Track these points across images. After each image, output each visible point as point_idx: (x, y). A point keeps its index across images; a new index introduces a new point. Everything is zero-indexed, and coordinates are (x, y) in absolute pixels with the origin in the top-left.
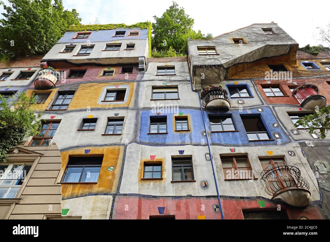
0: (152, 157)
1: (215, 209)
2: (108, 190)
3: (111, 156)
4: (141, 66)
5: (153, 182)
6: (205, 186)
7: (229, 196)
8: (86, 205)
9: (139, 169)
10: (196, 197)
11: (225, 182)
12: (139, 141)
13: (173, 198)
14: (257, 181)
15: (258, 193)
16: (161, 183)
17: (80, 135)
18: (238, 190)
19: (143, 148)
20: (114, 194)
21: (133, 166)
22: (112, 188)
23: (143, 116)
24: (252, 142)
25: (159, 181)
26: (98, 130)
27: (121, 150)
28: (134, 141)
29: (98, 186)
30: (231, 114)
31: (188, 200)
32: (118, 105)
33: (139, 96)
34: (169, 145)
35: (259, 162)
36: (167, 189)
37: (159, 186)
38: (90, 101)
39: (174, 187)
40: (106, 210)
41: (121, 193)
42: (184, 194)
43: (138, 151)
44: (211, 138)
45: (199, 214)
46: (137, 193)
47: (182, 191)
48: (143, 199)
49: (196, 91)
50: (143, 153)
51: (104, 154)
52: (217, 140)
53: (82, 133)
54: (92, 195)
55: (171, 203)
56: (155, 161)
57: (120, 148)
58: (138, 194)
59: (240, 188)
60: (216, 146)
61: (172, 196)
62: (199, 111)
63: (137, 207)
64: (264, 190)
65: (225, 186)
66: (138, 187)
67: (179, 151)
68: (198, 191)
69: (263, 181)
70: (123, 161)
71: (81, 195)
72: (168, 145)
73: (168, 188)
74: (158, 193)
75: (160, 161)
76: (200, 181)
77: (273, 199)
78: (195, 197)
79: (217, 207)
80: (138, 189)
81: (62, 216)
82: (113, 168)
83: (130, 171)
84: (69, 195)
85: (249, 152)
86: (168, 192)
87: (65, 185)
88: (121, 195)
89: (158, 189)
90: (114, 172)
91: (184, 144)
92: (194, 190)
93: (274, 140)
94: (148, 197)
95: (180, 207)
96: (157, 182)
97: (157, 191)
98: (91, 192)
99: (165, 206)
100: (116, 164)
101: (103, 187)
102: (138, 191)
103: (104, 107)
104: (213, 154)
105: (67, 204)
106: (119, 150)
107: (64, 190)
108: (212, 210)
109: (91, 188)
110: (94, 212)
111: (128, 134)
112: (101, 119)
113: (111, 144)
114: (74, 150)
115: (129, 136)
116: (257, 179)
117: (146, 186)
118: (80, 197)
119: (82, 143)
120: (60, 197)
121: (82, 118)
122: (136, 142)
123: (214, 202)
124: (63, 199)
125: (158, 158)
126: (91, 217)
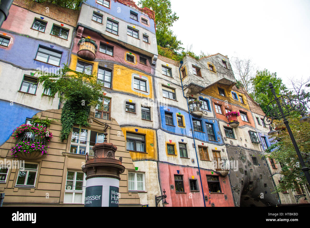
0: (170, 141)
1: (198, 173)
2: (154, 158)
3: (150, 136)
4: (154, 62)
5: (173, 156)
6: (193, 162)
7: (202, 168)
8: (146, 165)
9: (165, 148)
10: (190, 167)
11: (200, 161)
12: (162, 129)
13: (182, 166)
15: (211, 168)
17: (128, 116)
18: (205, 166)
19: (165, 134)
20: (157, 161)
21: (162, 145)
23: (161, 110)
24: (210, 141)
25: (175, 156)
26: (138, 114)
28: (160, 128)
29: (148, 156)
30: (202, 120)
31: (188, 168)
32: (145, 95)
33: (156, 91)
35: (212, 153)
36: (179, 161)
38: (126, 85)
39: (181, 161)
41: (160, 161)
42: (186, 165)
43: (163, 135)
45: (192, 175)
47: (185, 163)
48: (170, 165)
49: (186, 98)
50: (166, 138)
51: (146, 134)
52: (196, 136)
53: (129, 114)
54: (147, 160)
55: (182, 168)
56: (172, 144)
58: (168, 162)
59: (205, 164)
60: (197, 140)
62: (188, 114)
63: (168, 169)
64: (213, 167)
65: (200, 163)
66: (167, 158)
67: (181, 139)
68: (191, 164)
69: (213, 162)
70: (157, 141)
71: (142, 159)
72: (176, 135)
74: (176, 163)
75: (174, 144)
76: (191, 159)
77: (216, 172)
82: (153, 145)
83: (162, 148)
84: (135, 159)
85: (208, 147)
86: (179, 163)
87: (131, 152)
89: (175, 161)
90: (154, 148)
91: (183, 135)
92: (189, 163)
93: (218, 142)
94: (172, 164)
95: (185, 171)
99: (179, 170)
100: (154, 142)
101: (151, 156)
102: (167, 160)
103: (137, 94)
104: (196, 144)
105: (136, 164)
106: (154, 133)
107: (132, 156)
108: (196, 174)
109: (145, 156)
110: (150, 170)
111: (156, 122)
112: (138, 105)
113: (148, 128)
114: (128, 128)
115: (156, 123)
116: (211, 161)
117: (170, 158)
118: (141, 161)
119: (132, 123)
120: (131, 160)
121: (125, 101)
122: (161, 129)
123: (197, 170)
124: (133, 161)
125: (173, 142)
126: (150, 173)
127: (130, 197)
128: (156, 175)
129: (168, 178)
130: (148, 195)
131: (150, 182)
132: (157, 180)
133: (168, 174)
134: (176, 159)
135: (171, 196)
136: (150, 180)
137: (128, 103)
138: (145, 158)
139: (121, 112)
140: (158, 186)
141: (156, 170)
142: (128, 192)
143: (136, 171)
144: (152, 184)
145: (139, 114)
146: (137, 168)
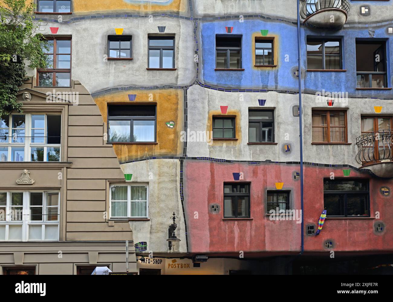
0: (224, 108)
1: (295, 176)
2: (173, 153)
3: (166, 105)
5: (226, 144)
6: (288, 150)
7: (313, 163)
8: (150, 169)
9: (207, 126)
10: (276, 162)
11: (311, 146)
12: (203, 82)
13: (250, 163)
14: (349, 147)
15: (346, 160)
16: (236, 145)
17: (113, 68)
18: (324, 157)
19: (210, 94)
20: (181, 158)
21: (199, 121)
22: (177, 150)
23: (205, 35)
24: (359, 91)
25: (233, 142)
26: (138, 59)
27: (179, 97)
28: (196, 82)
29: (159, 148)
30: (342, 37)
31: (266, 166)
34: (245, 90)
35: (359, 122)
36: (243, 153)
37: (233, 149)
39: (250, 151)
40: (174, 175)
41: (188, 156)
42: (262, 159)
43: (203, 99)
44: (304, 80)
45: (277, 181)
46: (208, 156)
47: (260, 155)
48: (215, 163)
50: (211, 102)
51: (158, 103)
52: (312, 84)
53: (115, 64)
54: (154, 158)
55: (248, 168)
56: (227, 114)
57: (177, 93)
58: (209, 158)
59: (327, 154)
60: (310, 95)
61: (248, 161)
63: (210, 172)
64: (354, 157)
65: (310, 151)
66: (208, 149)
67: (259, 100)
68: (279, 157)
69: (356, 146)
70: (185, 114)
71: (141, 158)
73: (244, 151)
74: (232, 157)
75: (234, 114)
76: (282, 144)
77: (361, 169)
78: (274, 162)
79: (298, 174)
80: (208, 152)
81: (126, 181)
82: (174, 124)
83: (197, 128)
84: (126, 158)
85: (351, 107)
86: (244, 156)
87: (117, 146)
88: (189, 158)
89: (232, 153)
90: (176, 130)
91: (266, 89)
92: (274, 154)
94: (221, 161)
95: (257, 173)
96: (231, 144)
97: (231, 155)
98: (153, 155)
99: (240, 172)
100: (177, 117)
101: (165, 148)
102: (209, 154)
104: (304, 107)
105: (128, 169)
106: (177, 96)
107: (118, 153)
108: (291, 178)
109: (151, 150)
110: (161, 178)
111: (186, 69)
112: (138, 37)
113: (164, 87)
114: (112, 95)
115: (187, 72)
116: (350, 144)
117: (218, 149)
118: (140, 160)
119: (122, 84)
120: (117, 161)
121: (105, 34)
122: (200, 84)
123: (295, 168)
124: (121, 163)
125: (230, 111)
126: (159, 183)
127: (111, 229)
128: (175, 185)
129: (207, 190)
130: (151, 225)
131: (160, 200)
132: (177, 196)
133: (207, 184)
134: (235, 150)
135: (208, 227)
136: (158, 198)
137: (112, 38)
138: (150, 153)
139: (96, 63)
140: (178, 207)
141: (176, 175)
142: (108, 221)
143: (127, 182)
144: (162, 205)
145: (140, 58)
146: (129, 176)
